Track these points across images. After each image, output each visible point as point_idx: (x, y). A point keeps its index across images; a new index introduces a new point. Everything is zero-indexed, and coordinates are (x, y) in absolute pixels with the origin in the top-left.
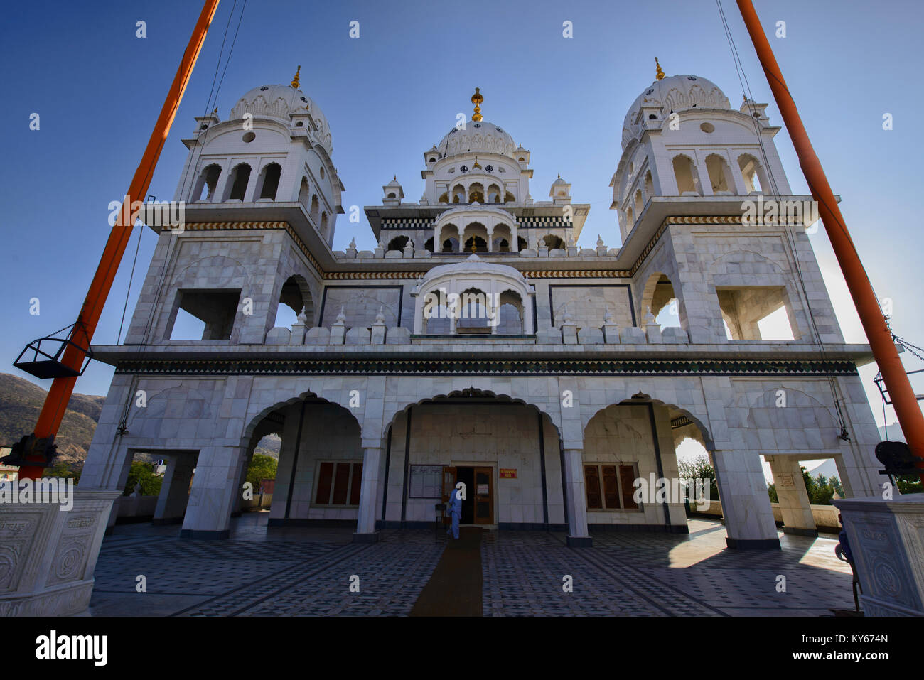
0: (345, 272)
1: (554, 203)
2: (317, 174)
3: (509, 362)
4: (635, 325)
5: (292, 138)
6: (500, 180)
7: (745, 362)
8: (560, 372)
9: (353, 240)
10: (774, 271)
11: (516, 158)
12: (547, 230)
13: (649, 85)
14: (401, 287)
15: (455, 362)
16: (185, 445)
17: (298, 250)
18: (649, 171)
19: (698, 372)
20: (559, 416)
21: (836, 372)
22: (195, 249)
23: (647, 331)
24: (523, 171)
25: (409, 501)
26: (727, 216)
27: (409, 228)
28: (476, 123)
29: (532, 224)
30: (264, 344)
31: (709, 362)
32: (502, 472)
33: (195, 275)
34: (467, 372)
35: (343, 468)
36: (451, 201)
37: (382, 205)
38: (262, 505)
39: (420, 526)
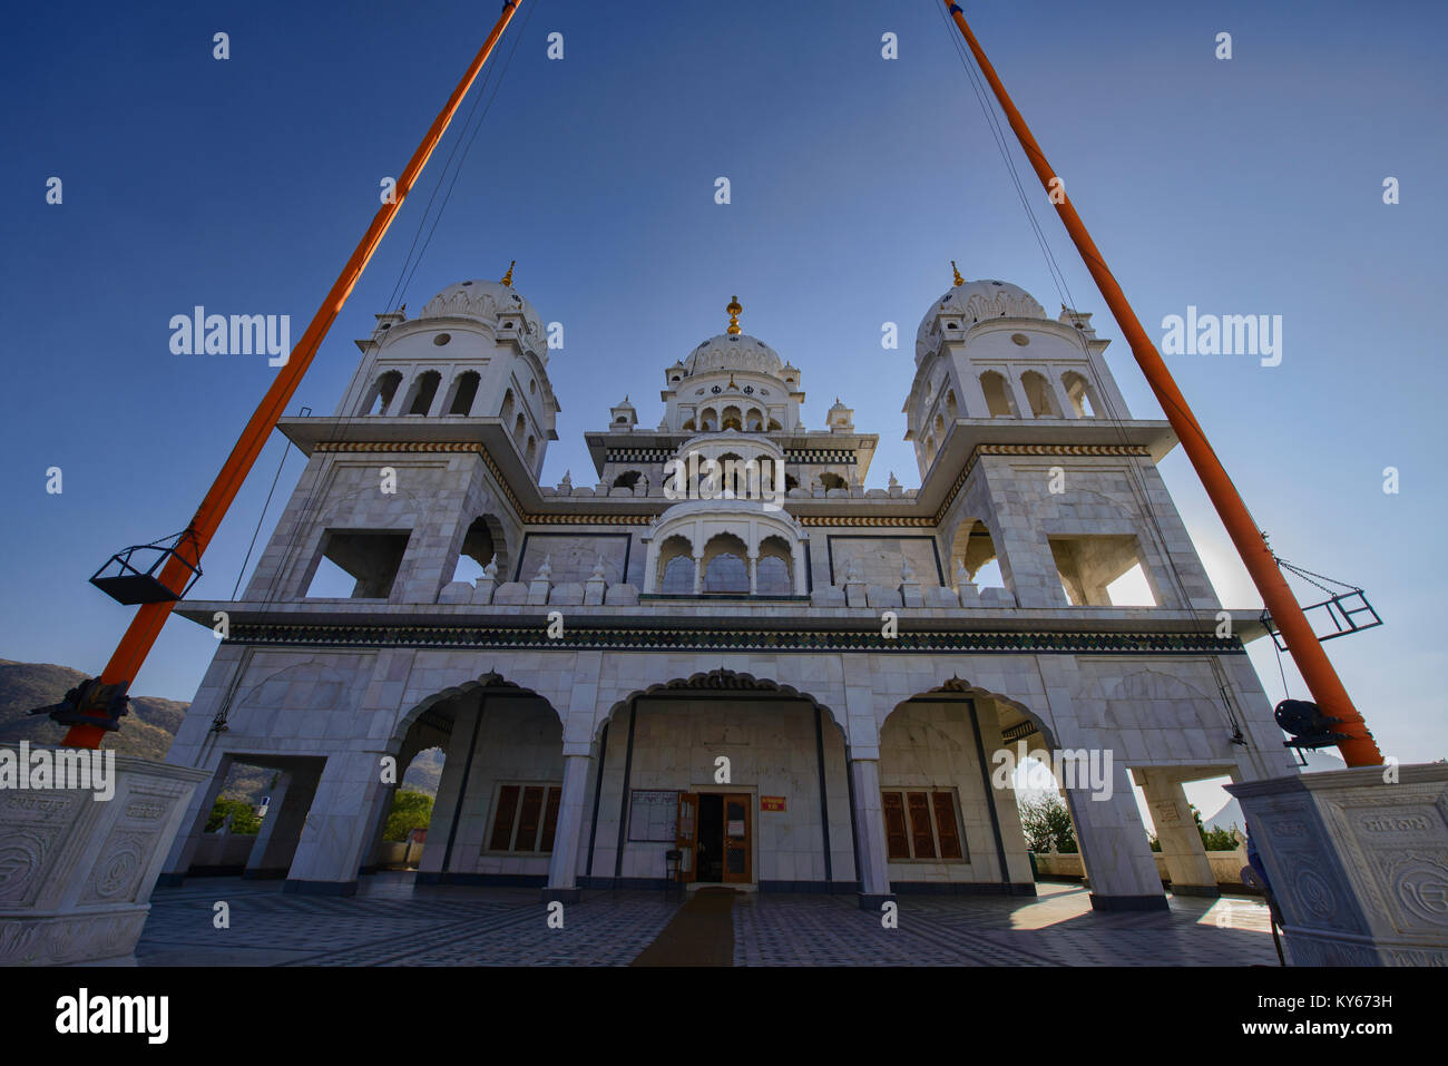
0: (553, 515)
1: (832, 432)
2: (525, 386)
3: (775, 634)
4: (943, 584)
5: (498, 341)
6: (761, 403)
7: (1094, 635)
8: (843, 647)
9: (568, 474)
10: (1120, 514)
11: (783, 378)
12: (823, 467)
13: (945, 292)
14: (629, 535)
15: (699, 633)
16: (306, 749)
17: (493, 481)
18: (952, 390)
19: (1032, 648)
20: (844, 711)
21: (1216, 649)
22: (355, 475)
23: (960, 592)
24: (791, 394)
25: (628, 846)
26: (1053, 445)
27: (643, 461)
28: (732, 336)
29: (804, 458)
30: (436, 603)
31: (1046, 635)
32: (764, 800)
33: (350, 510)
34: (716, 646)
35: (534, 793)
36: (698, 428)
37: (608, 430)
38: (409, 860)
39: (644, 886)
